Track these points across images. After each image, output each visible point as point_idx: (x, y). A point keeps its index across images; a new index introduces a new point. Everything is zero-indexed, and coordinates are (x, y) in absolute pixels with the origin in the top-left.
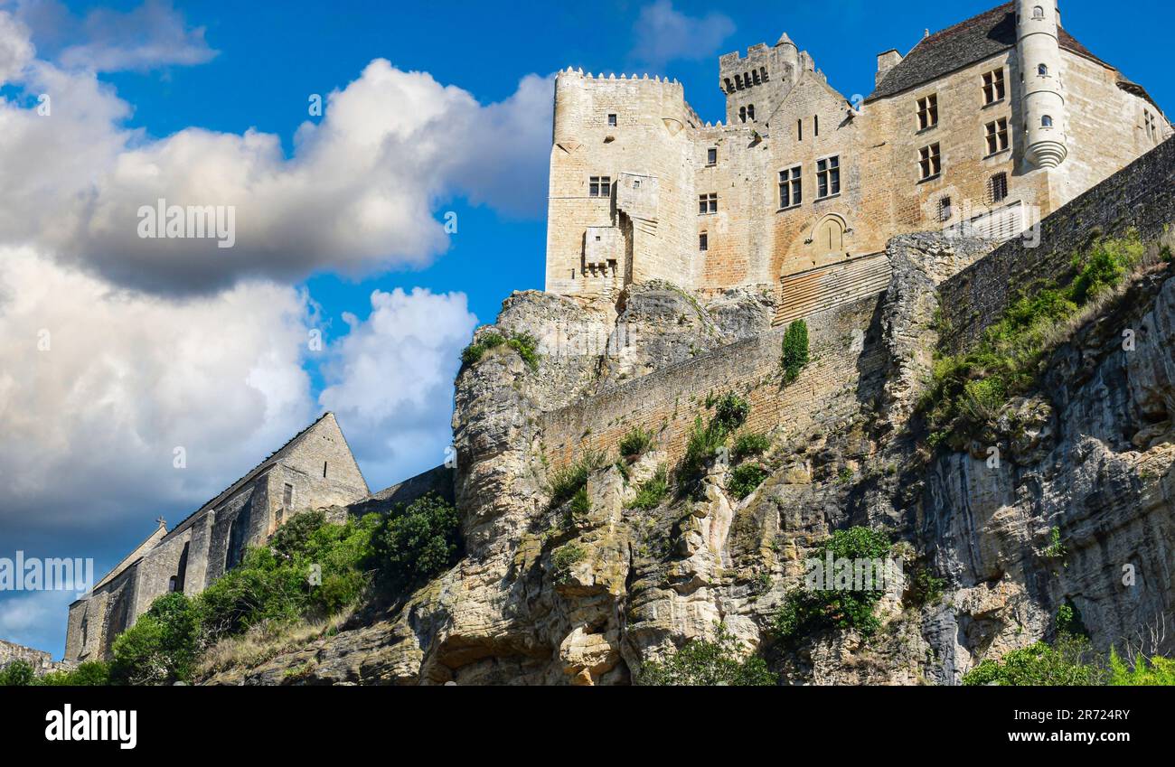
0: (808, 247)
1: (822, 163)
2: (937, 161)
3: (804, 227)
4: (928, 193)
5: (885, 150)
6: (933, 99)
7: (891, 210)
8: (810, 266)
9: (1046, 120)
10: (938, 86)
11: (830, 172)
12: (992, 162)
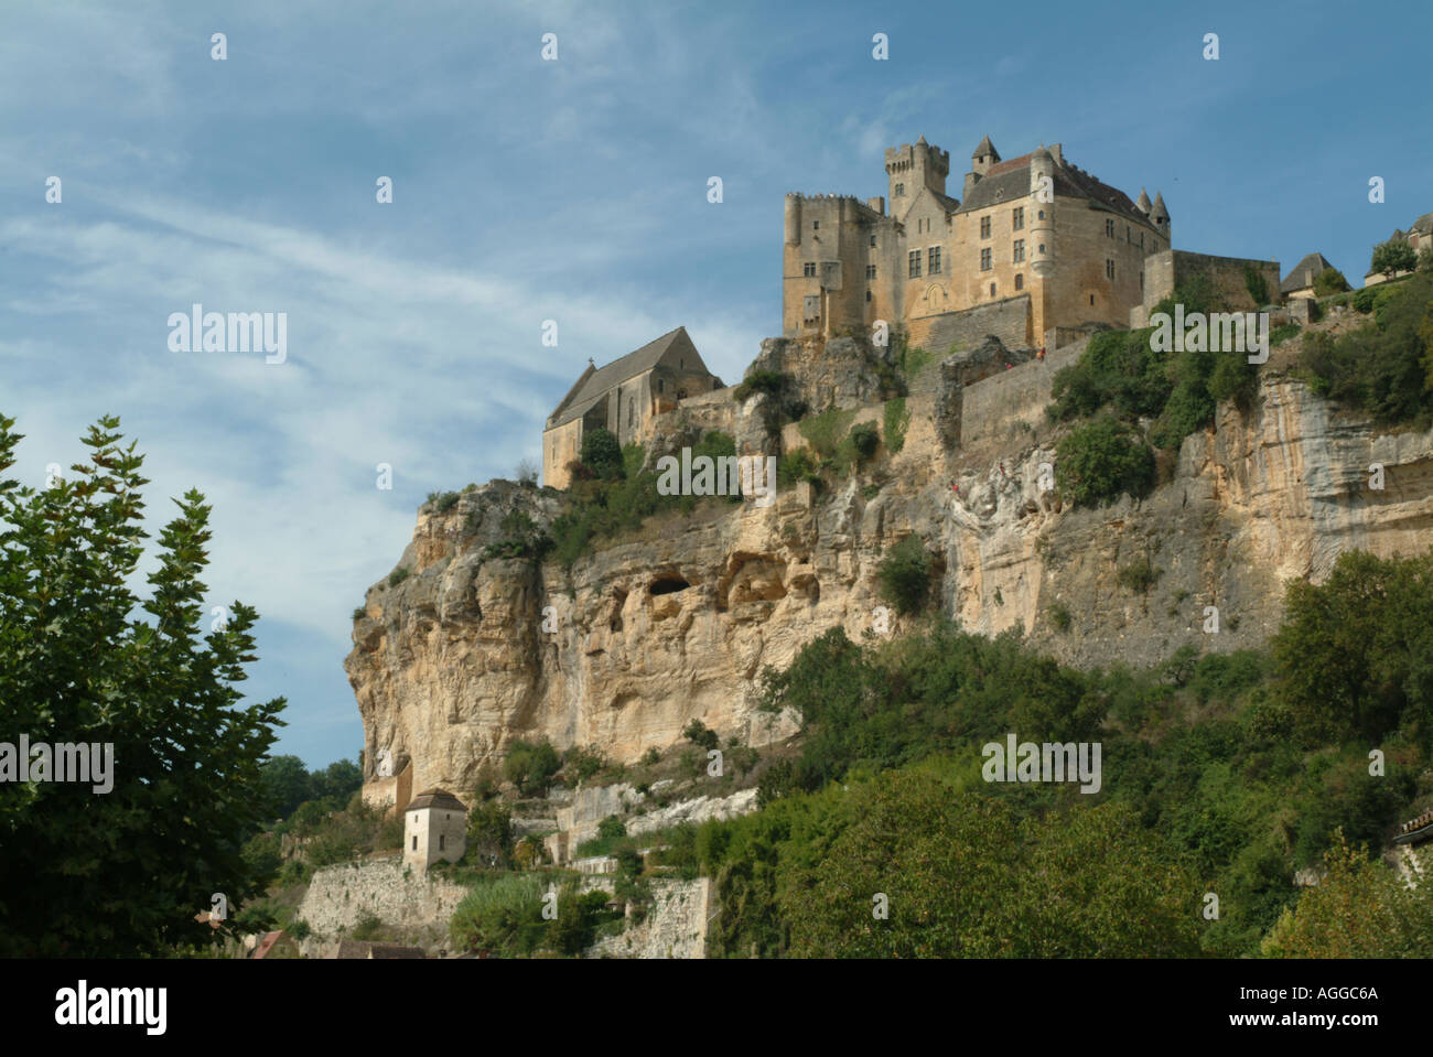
0: (926, 303)
1: (931, 249)
2: (989, 257)
3: (922, 290)
4: (986, 278)
5: (964, 246)
6: (988, 217)
7: (968, 285)
8: (923, 314)
9: (1042, 248)
10: (990, 211)
11: (935, 254)
12: (1016, 266)
